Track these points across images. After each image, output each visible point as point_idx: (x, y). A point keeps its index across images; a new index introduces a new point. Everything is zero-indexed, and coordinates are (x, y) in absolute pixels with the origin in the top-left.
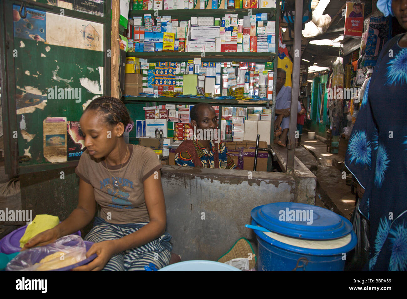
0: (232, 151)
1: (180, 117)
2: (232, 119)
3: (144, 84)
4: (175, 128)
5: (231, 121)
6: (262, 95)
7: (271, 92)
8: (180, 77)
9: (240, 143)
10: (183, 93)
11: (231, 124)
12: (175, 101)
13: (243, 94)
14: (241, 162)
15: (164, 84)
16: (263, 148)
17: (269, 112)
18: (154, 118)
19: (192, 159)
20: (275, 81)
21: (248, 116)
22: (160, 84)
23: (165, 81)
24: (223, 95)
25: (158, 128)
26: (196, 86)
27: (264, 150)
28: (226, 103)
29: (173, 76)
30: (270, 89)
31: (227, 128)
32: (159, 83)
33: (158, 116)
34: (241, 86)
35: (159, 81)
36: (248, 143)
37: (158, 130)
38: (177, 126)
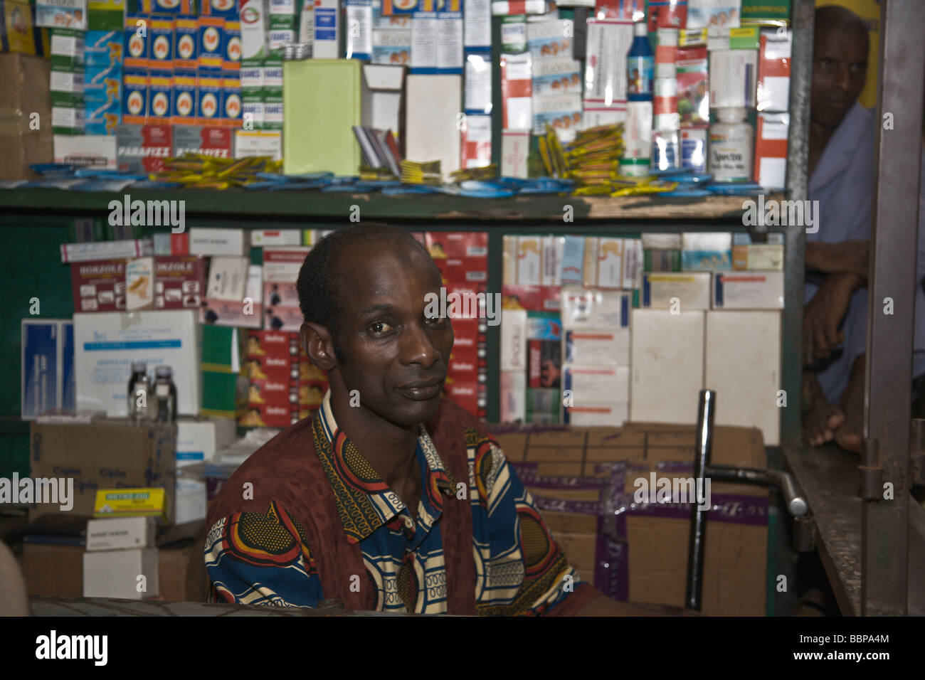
0: (558, 486)
1: (276, 300)
2: (559, 302)
3: (64, 116)
4: (246, 359)
5: (556, 314)
6: (727, 167)
7: (780, 149)
8: (268, 74)
9: (610, 435)
10: (281, 166)
11: (557, 329)
12: (236, 208)
13: (616, 163)
14: (615, 550)
15: (176, 113)
16: (737, 470)
17: (770, 257)
18: (123, 309)
19: (306, 551)
20: (803, 83)
21: (647, 286)
22: (152, 113)
23: (185, 97)
24: (507, 171)
25: (144, 365)
26: (358, 124)
27: (745, 481)
28: (520, 216)
29: (228, 68)
30: (774, 130)
31: (536, 355)
32: (148, 107)
33: (143, 295)
34: (609, 119)
35: (148, 94)
36: (652, 440)
37: (144, 374)
38: (254, 349)
